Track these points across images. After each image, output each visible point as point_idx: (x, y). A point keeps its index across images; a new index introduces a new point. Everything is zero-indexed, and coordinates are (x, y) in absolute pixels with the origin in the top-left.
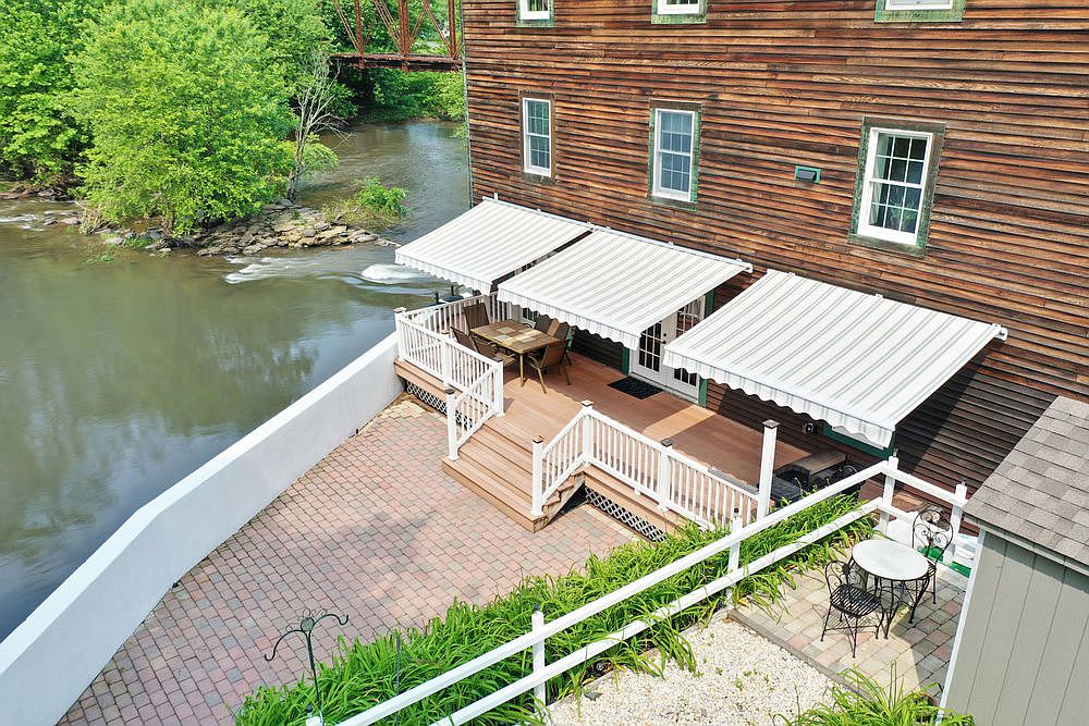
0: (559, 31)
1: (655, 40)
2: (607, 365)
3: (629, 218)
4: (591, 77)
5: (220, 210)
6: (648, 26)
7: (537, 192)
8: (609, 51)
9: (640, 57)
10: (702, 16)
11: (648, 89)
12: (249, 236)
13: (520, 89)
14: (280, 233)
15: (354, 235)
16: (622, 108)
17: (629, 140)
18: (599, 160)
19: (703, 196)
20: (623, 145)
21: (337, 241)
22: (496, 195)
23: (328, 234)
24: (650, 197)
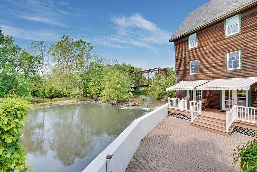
0: (199, 48)
1: (225, 41)
2: (215, 109)
3: (220, 76)
4: (208, 53)
5: (120, 99)
6: (224, 39)
7: (194, 78)
8: (212, 47)
9: (222, 45)
10: (240, 33)
11: (225, 51)
12: (123, 104)
13: (189, 60)
14: (128, 104)
15: (139, 104)
16: (217, 56)
17: (220, 61)
18: (211, 67)
19: (244, 66)
20: (218, 63)
21: (137, 105)
22: (183, 81)
23: (135, 104)
24: (226, 71)
